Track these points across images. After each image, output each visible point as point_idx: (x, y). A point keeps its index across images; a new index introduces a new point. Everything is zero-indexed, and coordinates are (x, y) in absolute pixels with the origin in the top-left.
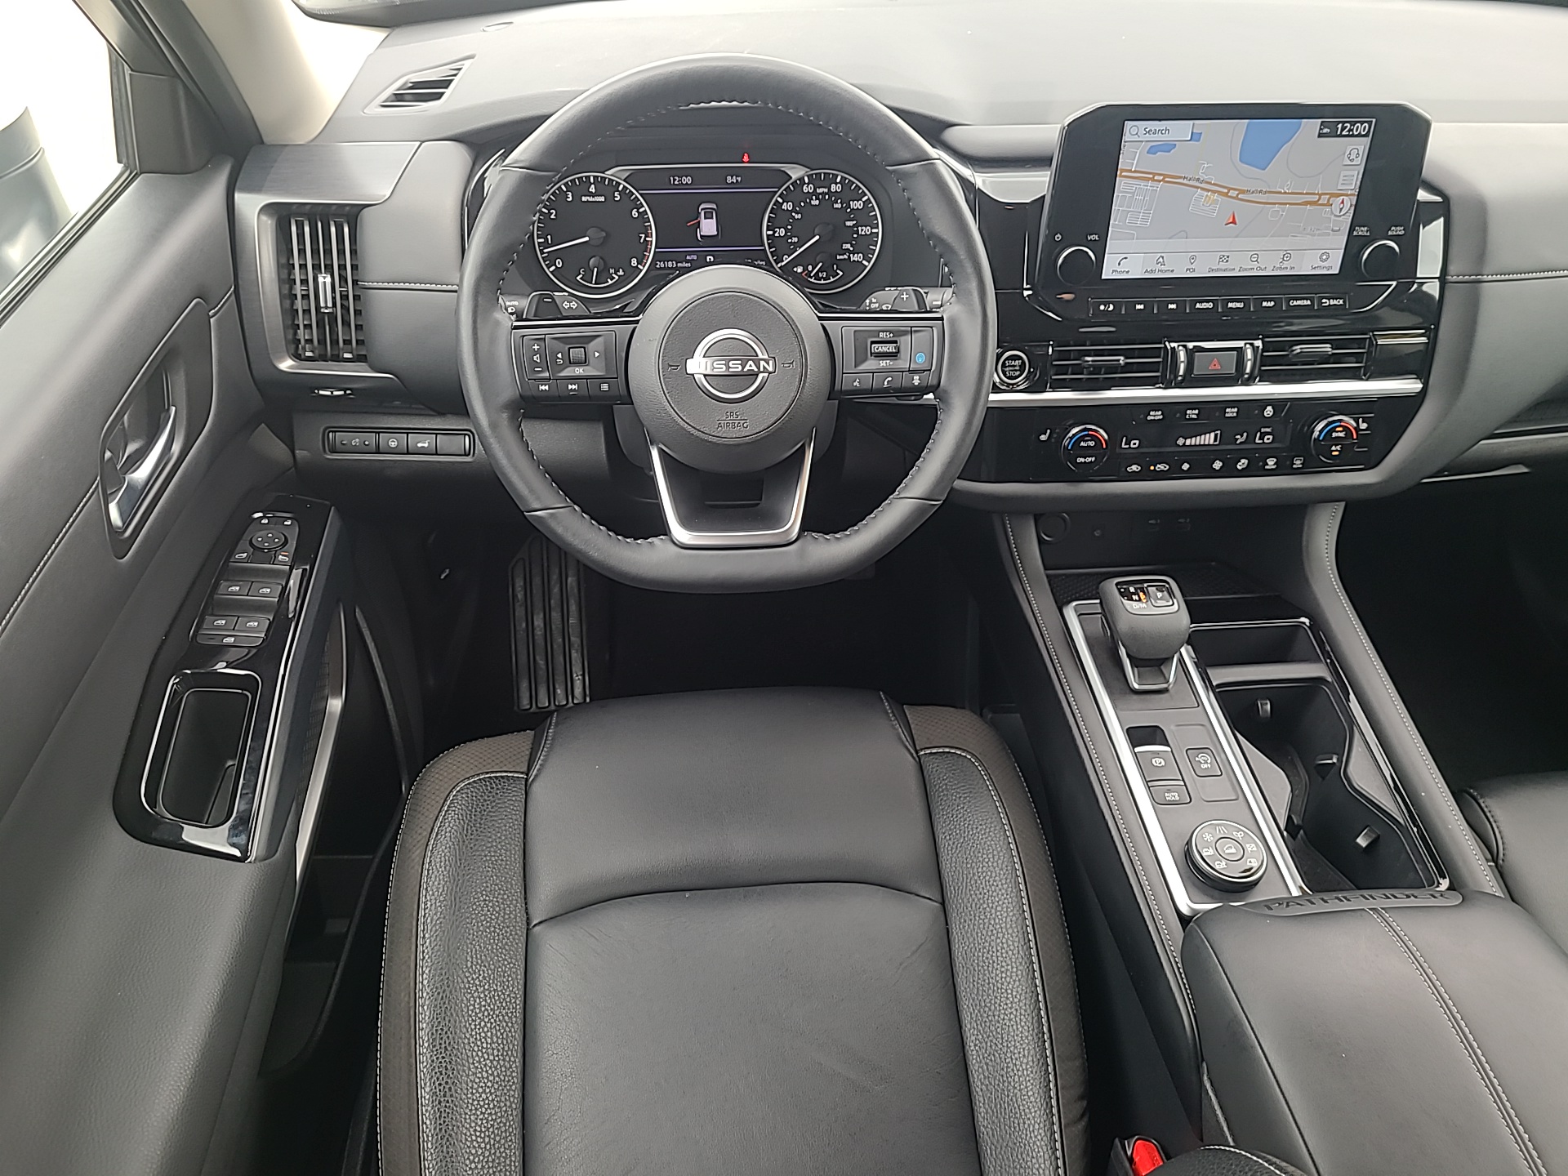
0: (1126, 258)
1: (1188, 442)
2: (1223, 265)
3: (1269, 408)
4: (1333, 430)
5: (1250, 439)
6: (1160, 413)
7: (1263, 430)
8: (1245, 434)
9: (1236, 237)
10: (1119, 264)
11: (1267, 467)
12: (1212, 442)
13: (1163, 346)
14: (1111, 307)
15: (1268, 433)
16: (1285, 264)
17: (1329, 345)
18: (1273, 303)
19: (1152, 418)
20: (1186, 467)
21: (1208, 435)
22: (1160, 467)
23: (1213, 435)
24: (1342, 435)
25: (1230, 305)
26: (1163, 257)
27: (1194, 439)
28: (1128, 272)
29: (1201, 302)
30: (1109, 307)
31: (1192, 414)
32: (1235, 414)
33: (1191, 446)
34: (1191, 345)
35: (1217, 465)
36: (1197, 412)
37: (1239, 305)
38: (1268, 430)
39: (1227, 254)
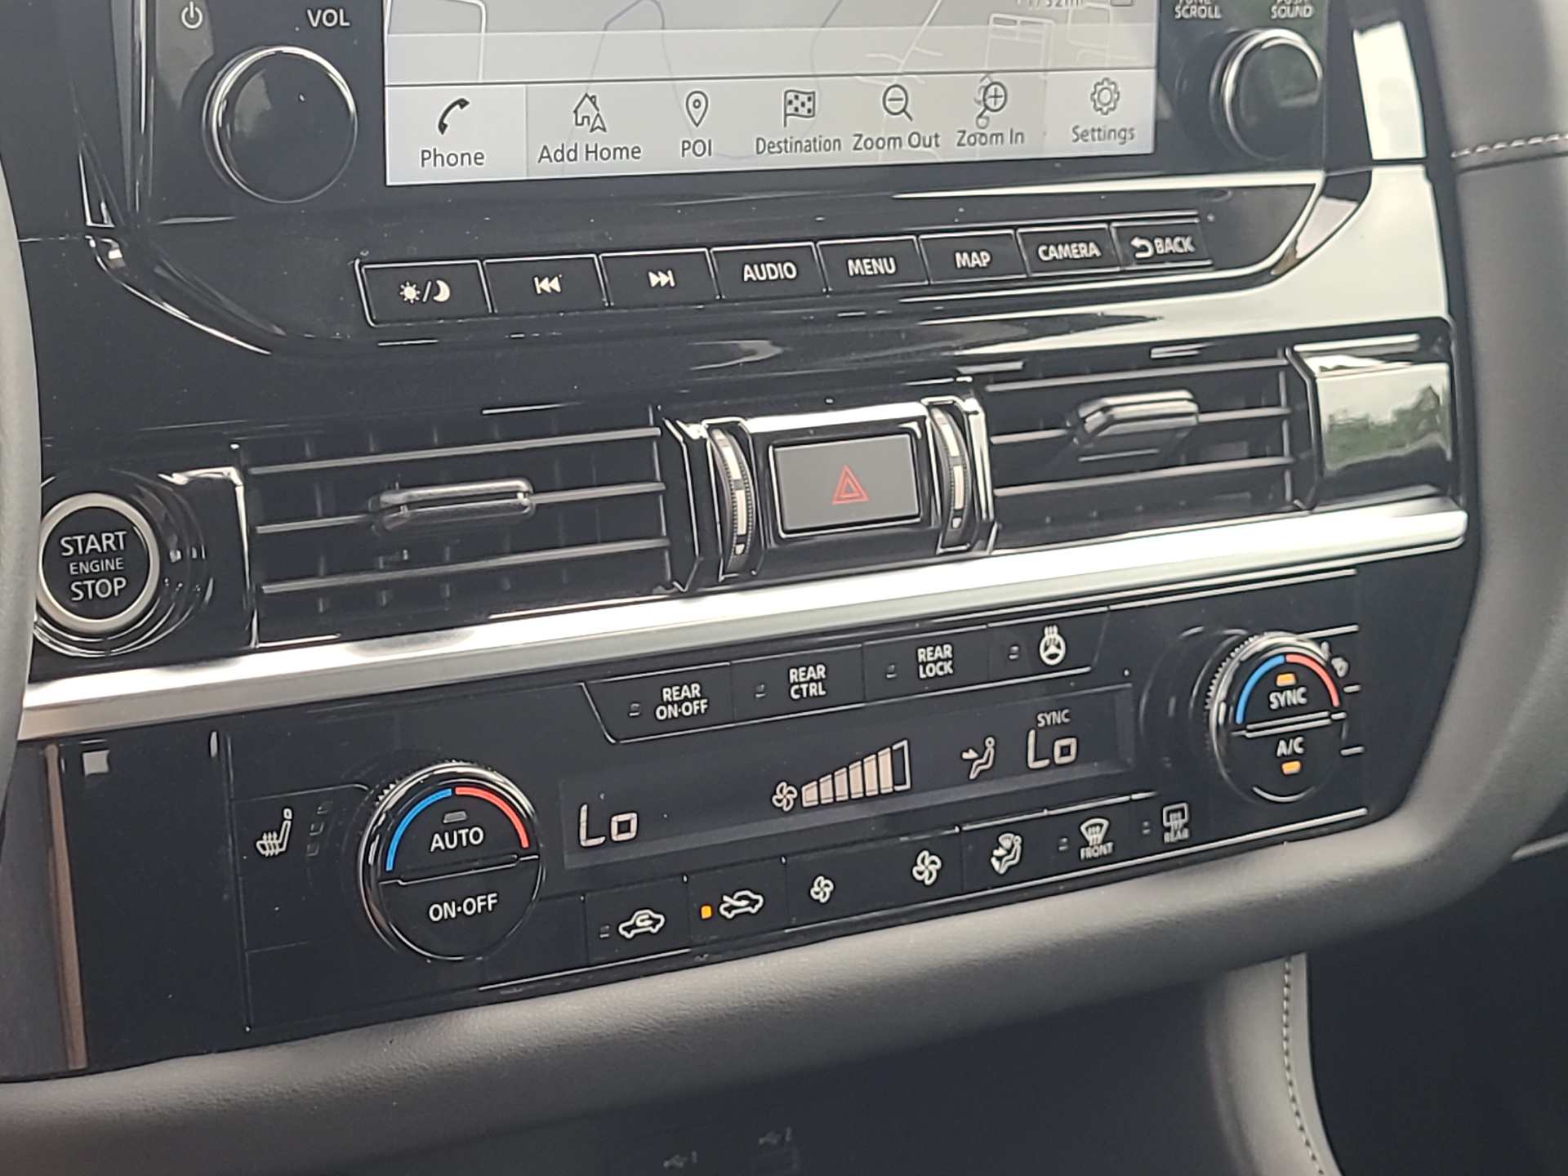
0: (462, 103)
1: (809, 795)
2: (799, 128)
3: (1051, 634)
4: (1268, 684)
5: (1010, 762)
6: (696, 690)
7: (1043, 720)
8: (990, 742)
9: (823, 26)
10: (442, 127)
11: (1086, 853)
12: (887, 785)
13: (657, 431)
14: (444, 294)
15: (1061, 731)
16: (997, 122)
17: (1184, 394)
18: (985, 258)
19: (673, 711)
20: (822, 890)
21: (870, 763)
22: (736, 904)
23: (885, 757)
24: (1296, 697)
25: (854, 267)
26: (593, 99)
27: (826, 783)
28: (478, 157)
29: (758, 259)
30: (436, 290)
31: (807, 679)
32: (948, 668)
33: (820, 805)
34: (756, 425)
35: (927, 868)
36: (821, 671)
37: (880, 266)
38: (1058, 717)
39: (807, 85)
